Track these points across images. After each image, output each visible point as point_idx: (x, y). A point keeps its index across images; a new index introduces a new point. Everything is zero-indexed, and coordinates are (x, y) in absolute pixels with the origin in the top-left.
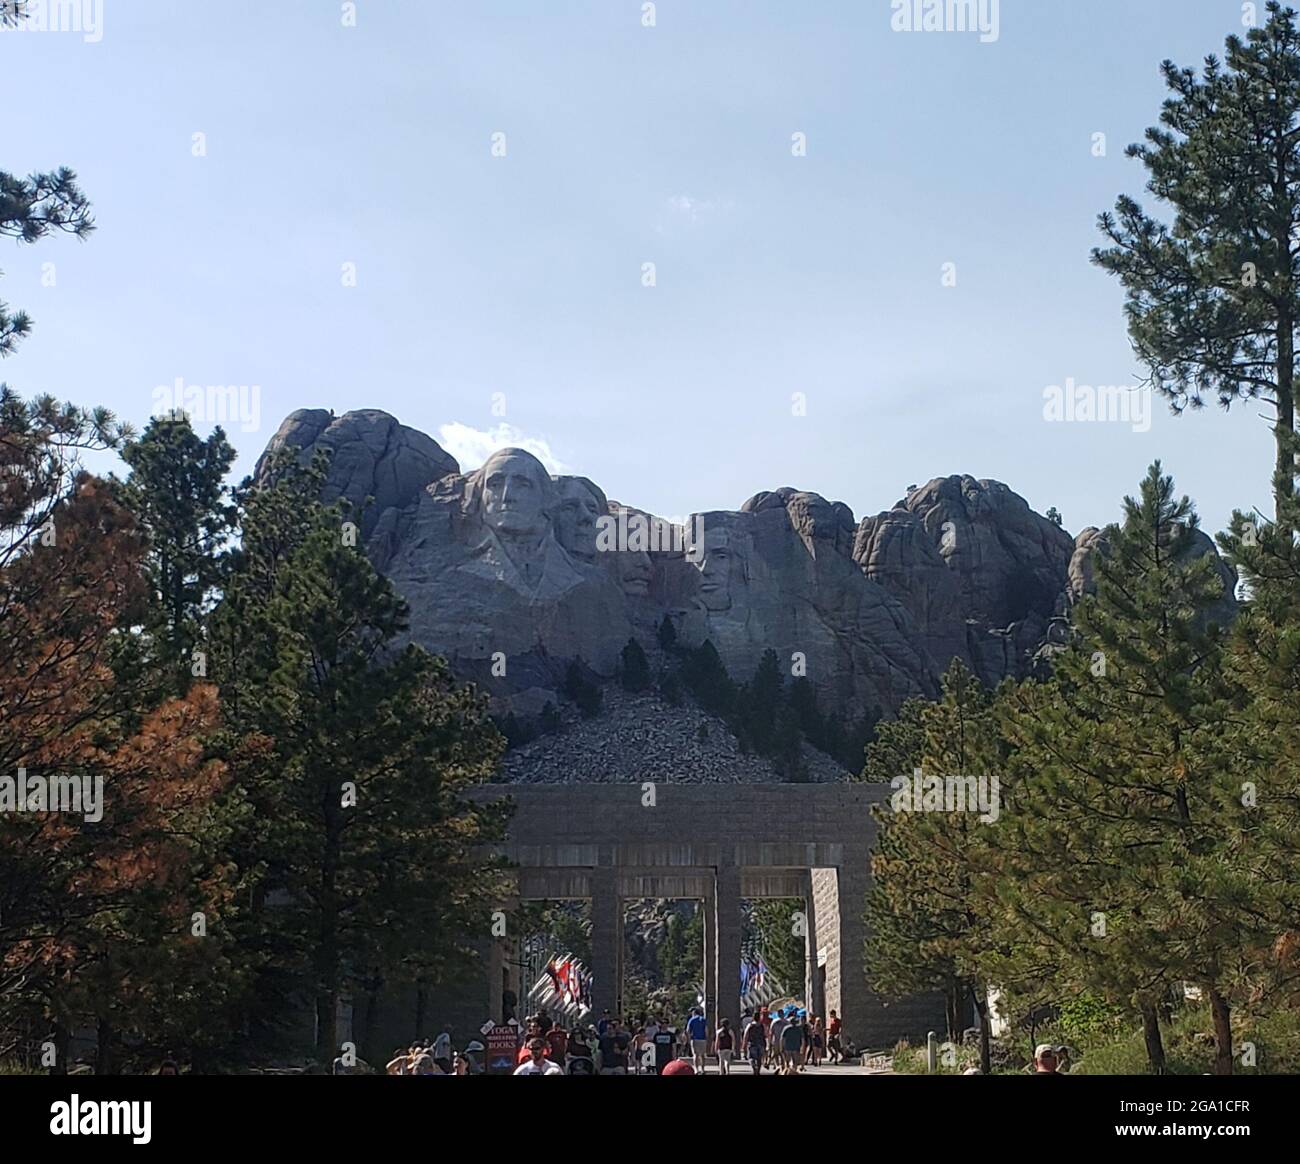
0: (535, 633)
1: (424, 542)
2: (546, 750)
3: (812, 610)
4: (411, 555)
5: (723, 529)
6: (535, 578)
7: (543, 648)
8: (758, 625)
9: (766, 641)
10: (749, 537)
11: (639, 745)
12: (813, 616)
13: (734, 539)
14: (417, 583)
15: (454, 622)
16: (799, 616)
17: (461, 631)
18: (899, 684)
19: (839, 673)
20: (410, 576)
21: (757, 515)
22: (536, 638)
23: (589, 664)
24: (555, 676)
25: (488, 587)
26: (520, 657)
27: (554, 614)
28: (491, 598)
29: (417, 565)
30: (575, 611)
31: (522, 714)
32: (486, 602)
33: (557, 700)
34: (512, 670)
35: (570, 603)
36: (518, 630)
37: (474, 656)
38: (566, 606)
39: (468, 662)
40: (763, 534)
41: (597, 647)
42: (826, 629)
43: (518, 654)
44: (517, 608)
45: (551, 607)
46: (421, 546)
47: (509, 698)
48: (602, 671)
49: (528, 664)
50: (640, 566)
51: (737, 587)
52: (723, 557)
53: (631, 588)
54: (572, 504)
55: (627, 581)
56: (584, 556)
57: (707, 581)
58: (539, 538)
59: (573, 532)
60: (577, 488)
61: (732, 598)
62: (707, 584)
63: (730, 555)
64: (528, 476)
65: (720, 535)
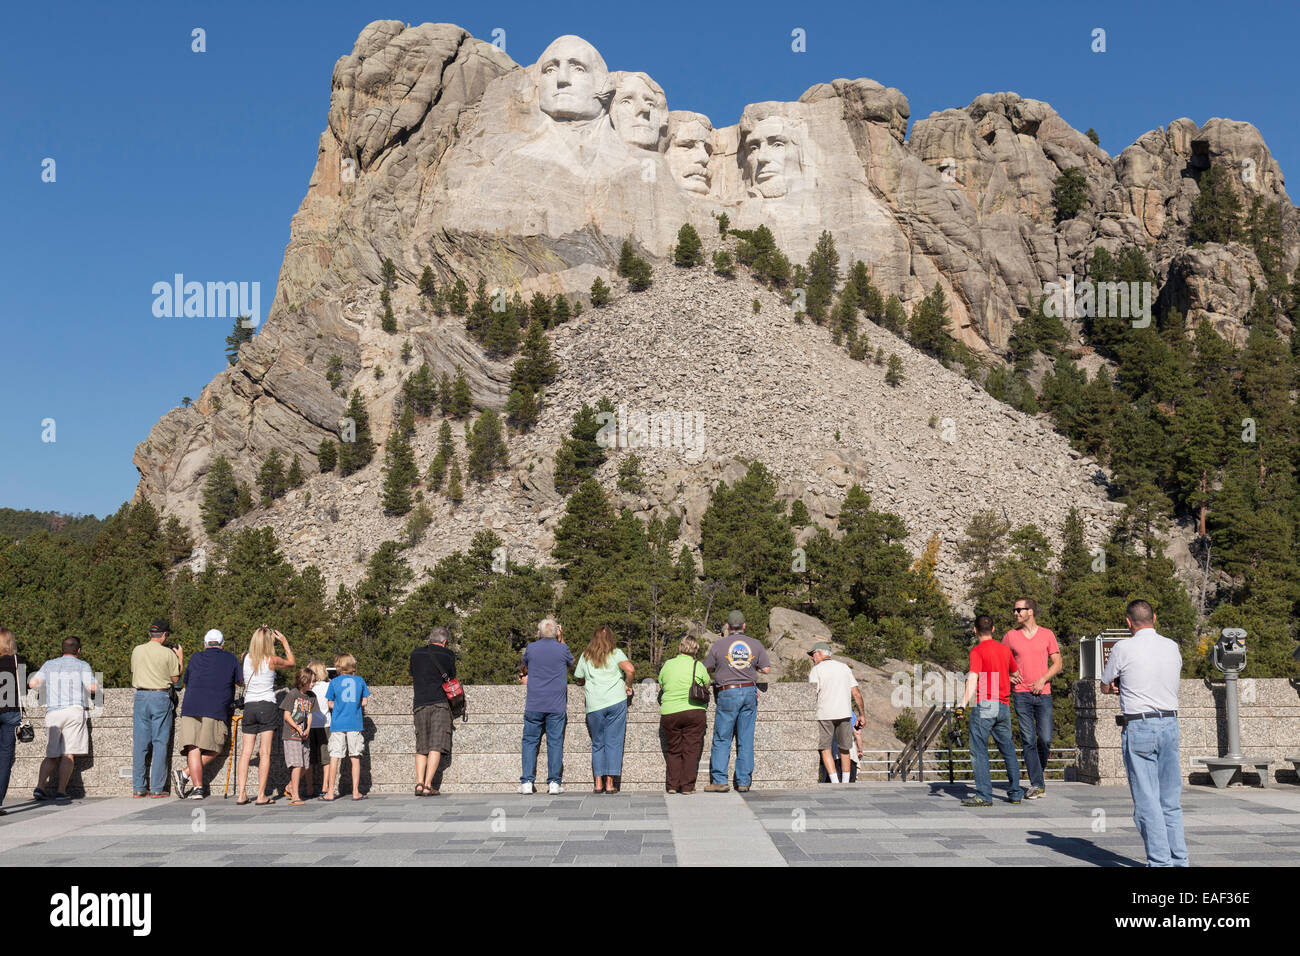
0: (587, 211)
1: (482, 132)
2: (593, 322)
3: (868, 192)
4: (470, 142)
5: (778, 118)
6: (589, 159)
7: (595, 227)
8: (812, 207)
9: (822, 222)
10: (804, 125)
11: (689, 315)
12: (869, 199)
13: (790, 128)
14: (474, 167)
15: (508, 201)
16: (855, 199)
17: (513, 209)
18: (958, 262)
19: (895, 254)
20: (468, 161)
21: (812, 105)
22: (588, 216)
23: (643, 244)
24: (608, 254)
25: (542, 168)
26: (572, 235)
27: (606, 193)
28: (544, 178)
29: (475, 151)
30: (629, 191)
31: (573, 290)
32: (539, 182)
33: (609, 277)
34: (564, 248)
35: (623, 183)
36: (570, 208)
37: (525, 233)
38: (620, 187)
39: (519, 239)
40: (818, 123)
41: (652, 227)
42: (882, 211)
43: (570, 232)
44: (570, 187)
45: (604, 186)
46: (480, 135)
47: (560, 274)
48: (658, 251)
49: (580, 241)
50: (698, 162)
51: (793, 174)
52: (779, 145)
53: (692, 183)
54: (630, 97)
55: (686, 177)
56: (641, 146)
57: (763, 170)
58: (594, 122)
59: (631, 123)
60: (635, 82)
61: (789, 184)
62: (764, 172)
63: (785, 142)
64: (582, 59)
65: (774, 123)
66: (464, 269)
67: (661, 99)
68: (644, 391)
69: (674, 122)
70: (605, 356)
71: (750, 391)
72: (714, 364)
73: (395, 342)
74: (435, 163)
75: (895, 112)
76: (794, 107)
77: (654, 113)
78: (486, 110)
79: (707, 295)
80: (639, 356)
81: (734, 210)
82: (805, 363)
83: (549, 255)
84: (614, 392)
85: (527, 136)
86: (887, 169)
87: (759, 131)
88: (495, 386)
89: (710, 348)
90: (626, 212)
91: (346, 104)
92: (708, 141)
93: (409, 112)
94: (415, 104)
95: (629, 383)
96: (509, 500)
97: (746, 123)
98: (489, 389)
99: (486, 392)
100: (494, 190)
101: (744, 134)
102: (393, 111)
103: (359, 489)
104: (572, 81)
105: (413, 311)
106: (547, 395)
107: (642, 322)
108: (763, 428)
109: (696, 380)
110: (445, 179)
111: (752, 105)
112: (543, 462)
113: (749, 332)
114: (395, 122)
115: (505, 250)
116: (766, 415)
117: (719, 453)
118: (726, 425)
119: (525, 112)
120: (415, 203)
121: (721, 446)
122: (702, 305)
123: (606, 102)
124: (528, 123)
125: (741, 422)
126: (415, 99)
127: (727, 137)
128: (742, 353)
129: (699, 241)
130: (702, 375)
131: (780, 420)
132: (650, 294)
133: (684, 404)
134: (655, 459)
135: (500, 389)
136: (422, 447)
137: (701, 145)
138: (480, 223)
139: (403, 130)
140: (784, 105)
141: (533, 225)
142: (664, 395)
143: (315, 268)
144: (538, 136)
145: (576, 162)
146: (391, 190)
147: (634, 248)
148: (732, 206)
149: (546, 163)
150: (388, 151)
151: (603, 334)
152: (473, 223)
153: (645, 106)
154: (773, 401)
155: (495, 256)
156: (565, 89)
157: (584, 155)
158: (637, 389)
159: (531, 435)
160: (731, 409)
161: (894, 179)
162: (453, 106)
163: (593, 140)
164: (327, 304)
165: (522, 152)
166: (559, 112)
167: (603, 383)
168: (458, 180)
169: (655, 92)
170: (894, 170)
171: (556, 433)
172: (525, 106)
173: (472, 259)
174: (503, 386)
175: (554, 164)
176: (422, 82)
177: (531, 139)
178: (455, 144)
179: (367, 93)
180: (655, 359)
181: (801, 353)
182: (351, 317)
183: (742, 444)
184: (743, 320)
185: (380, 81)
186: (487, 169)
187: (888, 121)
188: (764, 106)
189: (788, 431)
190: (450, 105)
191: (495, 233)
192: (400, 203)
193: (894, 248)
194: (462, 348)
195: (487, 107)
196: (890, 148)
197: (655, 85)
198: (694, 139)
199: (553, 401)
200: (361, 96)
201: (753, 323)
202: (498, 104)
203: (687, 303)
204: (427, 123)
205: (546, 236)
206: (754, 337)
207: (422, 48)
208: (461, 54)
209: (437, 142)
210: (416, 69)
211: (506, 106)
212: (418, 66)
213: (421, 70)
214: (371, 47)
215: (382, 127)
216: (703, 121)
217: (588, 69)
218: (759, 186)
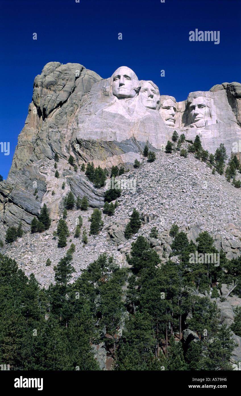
0: (131, 132)
1: (91, 103)
2: (135, 173)
3: (237, 124)
4: (86, 106)
5: (202, 97)
7: (134, 138)
8: (216, 131)
10: (212, 100)
11: (172, 171)
12: (238, 128)
13: (207, 101)
14: (88, 116)
15: (101, 128)
16: (232, 128)
17: (103, 131)
20: (86, 113)
21: (215, 93)
22: (132, 134)
23: (152, 144)
24: (139, 148)
25: (114, 116)
26: (125, 141)
27: (138, 125)
28: (115, 120)
29: (88, 110)
30: (147, 125)
31: (127, 162)
32: (113, 121)
33: (139, 157)
34: (123, 146)
35: (145, 122)
36: (125, 131)
37: (108, 140)
38: (143, 122)
39: (106, 142)
40: (217, 99)
41: (155, 138)
44: (125, 123)
45: (137, 122)
46: (90, 104)
47: (121, 156)
48: (158, 147)
49: (129, 143)
50: (171, 115)
51: (208, 118)
52: (202, 108)
53: (168, 122)
54: (146, 90)
55: (166, 120)
56: (150, 108)
57: (196, 117)
58: (133, 99)
59: (147, 100)
60: (148, 84)
61: (206, 122)
62: (196, 118)
63: (205, 106)
64: (129, 75)
65: (201, 99)
66: (85, 154)
67: (157, 91)
68: (157, 199)
69: (162, 100)
70: (140, 186)
71: (197, 199)
72: (183, 189)
73: (60, 181)
74: (73, 114)
76: (207, 93)
77: (155, 95)
79: (178, 163)
80: (153, 186)
81: (185, 132)
82: (217, 189)
83: (117, 148)
84: (145, 200)
85: (108, 104)
87: (195, 103)
88: (98, 198)
89: (181, 183)
90: (146, 132)
91: (39, 92)
92: (175, 106)
93: (63, 96)
94: (65, 93)
95: (150, 196)
96: (106, 241)
97: (189, 100)
98: (96, 199)
99: (95, 200)
100: (96, 124)
101: (189, 103)
102: (57, 95)
103: (47, 237)
104: (125, 83)
105: (66, 170)
106: (119, 201)
107: (154, 173)
108: (204, 213)
109: (176, 195)
110: (77, 120)
111: (192, 93)
112: (119, 227)
113: (195, 177)
114: (58, 99)
115: (100, 147)
116: (205, 208)
117: (188, 223)
118: (190, 212)
119: (108, 95)
120: (66, 130)
121: (188, 220)
122: (177, 167)
123: (138, 91)
124: (108, 99)
125: (195, 211)
126: (65, 91)
127: (181, 105)
128: (193, 185)
130: (178, 193)
131: (210, 210)
132: (156, 163)
133: (172, 204)
134: (163, 226)
135: (100, 199)
136: (71, 221)
137: (172, 108)
138: (91, 136)
139: (61, 102)
141: (111, 137)
142: (164, 201)
143: (27, 154)
144: (112, 104)
145: (127, 114)
146: (57, 125)
147: (149, 146)
148: (185, 131)
149: (116, 114)
150: (55, 110)
151: (139, 178)
152: (88, 136)
153: (152, 93)
154: (207, 203)
155: (97, 149)
156: (123, 86)
157: (130, 111)
158: (153, 199)
159: (113, 216)
160: (191, 206)
162: (80, 93)
163: (133, 105)
164: (33, 167)
165: (106, 110)
166: (120, 95)
167: (140, 197)
168: (82, 120)
169: (155, 88)
171: (123, 215)
172: (107, 93)
173: (88, 150)
174: (101, 198)
175: (119, 114)
176: (67, 85)
177: (110, 105)
178: (80, 108)
179: (47, 88)
180: (160, 187)
181: (216, 185)
182: (42, 172)
183: (196, 220)
184: (193, 172)
185: (52, 84)
186: (93, 116)
188: (197, 93)
189: (214, 215)
190: (79, 92)
191: (96, 140)
192: (60, 129)
194: (85, 183)
195: (92, 94)
197: (155, 85)
198: (170, 106)
199: (121, 203)
200: (45, 90)
201: (196, 173)
202: (97, 92)
203: (171, 166)
204: (69, 100)
205: (116, 141)
206: (197, 179)
207: (68, 72)
208: (82, 74)
209: (74, 106)
210: (65, 80)
211: (100, 93)
212: (66, 79)
213: (67, 80)
214: (48, 72)
215: (53, 101)
216: (172, 99)
217: (131, 79)
218: (195, 123)
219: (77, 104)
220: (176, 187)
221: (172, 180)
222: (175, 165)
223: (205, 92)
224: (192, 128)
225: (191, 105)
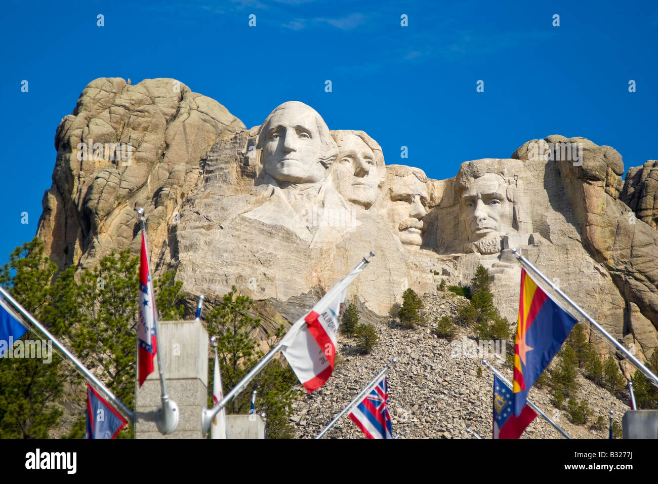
0: (314, 274)
1: (209, 194)
3: (583, 249)
4: (198, 203)
5: (494, 175)
10: (520, 182)
11: (416, 380)
12: (584, 257)
13: (506, 185)
14: (203, 231)
15: (238, 265)
16: (571, 257)
17: (243, 273)
20: (198, 224)
21: (527, 161)
22: (315, 279)
23: (367, 304)
25: (272, 231)
26: (299, 298)
27: (332, 256)
28: (271, 243)
29: (203, 214)
32: (267, 246)
34: (293, 311)
36: (298, 271)
37: (257, 296)
38: (345, 248)
42: (597, 269)
43: (299, 295)
44: (297, 251)
45: (329, 249)
46: (207, 197)
48: (380, 311)
49: (306, 303)
51: (508, 230)
52: (495, 202)
53: (408, 236)
54: (349, 156)
55: (402, 230)
57: (480, 226)
59: (351, 182)
61: (504, 241)
62: (479, 229)
63: (501, 200)
64: (307, 127)
65: (492, 181)
69: (391, 177)
72: (444, 431)
75: (610, 170)
76: (509, 165)
77: (373, 171)
78: (211, 172)
79: (431, 358)
85: (253, 199)
86: (603, 227)
87: (475, 188)
89: (438, 414)
92: (424, 194)
93: (134, 173)
94: (142, 163)
100: (225, 255)
101: (461, 189)
104: (297, 147)
111: (467, 163)
113: (473, 397)
114: (124, 184)
122: (428, 369)
123: (329, 165)
127: (442, 190)
128: (469, 420)
129: (420, 302)
132: (377, 357)
137: (418, 198)
138: (212, 287)
139: (132, 191)
140: (500, 164)
141: (263, 289)
147: (359, 309)
148: (450, 260)
149: (274, 227)
150: (116, 212)
152: (205, 287)
153: (364, 164)
156: (291, 155)
161: (610, 238)
166: (284, 176)
168: (188, 243)
169: (373, 150)
170: (610, 228)
175: (282, 228)
176: (146, 142)
184: (468, 384)
185: (106, 142)
186: (216, 234)
187: (603, 180)
188: (480, 164)
193: (611, 305)
195: (211, 168)
196: (605, 207)
197: (374, 143)
198: (411, 192)
201: (477, 387)
202: (223, 166)
203: (414, 368)
204: (151, 181)
205: (276, 299)
206: (478, 403)
207: (146, 107)
208: (182, 110)
209: (165, 205)
210: (140, 129)
211: (233, 169)
212: (142, 126)
213: (146, 129)
214: (96, 107)
215: (112, 190)
216: (418, 175)
217: (313, 135)
218: (476, 243)
219: (174, 196)
220: (427, 425)
221: (416, 407)
222: (423, 363)
223: (504, 160)
224: (469, 256)
225: (466, 195)
